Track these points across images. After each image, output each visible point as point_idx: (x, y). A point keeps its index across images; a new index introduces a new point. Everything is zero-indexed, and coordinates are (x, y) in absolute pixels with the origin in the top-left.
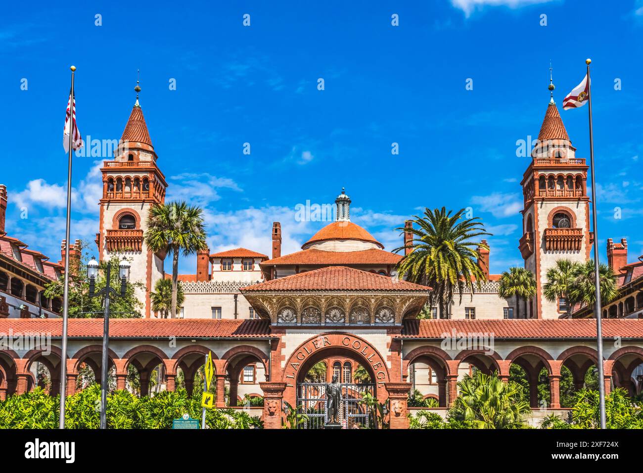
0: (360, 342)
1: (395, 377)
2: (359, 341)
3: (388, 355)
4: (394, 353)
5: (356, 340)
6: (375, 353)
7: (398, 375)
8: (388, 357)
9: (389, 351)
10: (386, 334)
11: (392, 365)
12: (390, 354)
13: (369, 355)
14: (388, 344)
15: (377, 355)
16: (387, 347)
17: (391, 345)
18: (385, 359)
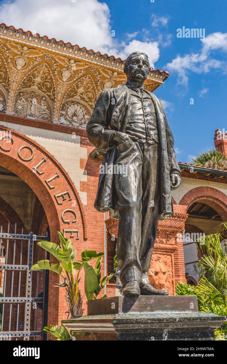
0: (34, 149)
1: (94, 223)
2: (30, 146)
3: (82, 180)
4: (92, 178)
5: (25, 144)
6: (60, 174)
7: (98, 219)
8: (82, 184)
9: (84, 174)
10: (79, 145)
11: (88, 200)
12: (85, 178)
13: (48, 176)
14: (82, 161)
15: (62, 177)
16: (81, 167)
17: (87, 165)
18: (77, 186)
